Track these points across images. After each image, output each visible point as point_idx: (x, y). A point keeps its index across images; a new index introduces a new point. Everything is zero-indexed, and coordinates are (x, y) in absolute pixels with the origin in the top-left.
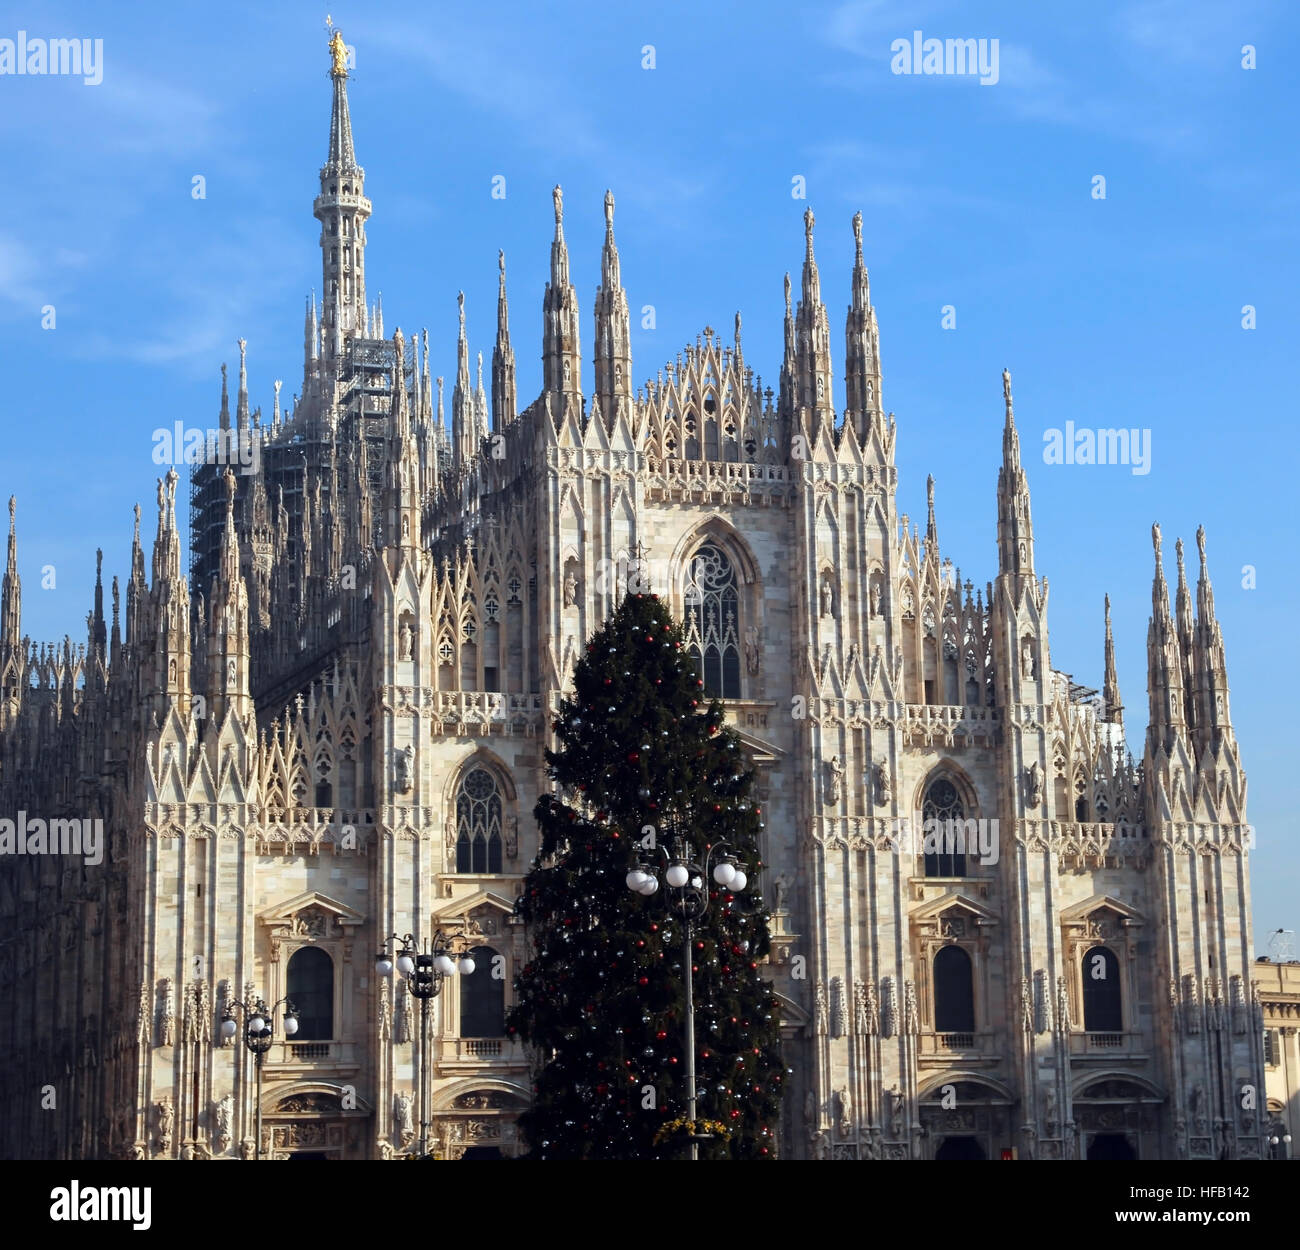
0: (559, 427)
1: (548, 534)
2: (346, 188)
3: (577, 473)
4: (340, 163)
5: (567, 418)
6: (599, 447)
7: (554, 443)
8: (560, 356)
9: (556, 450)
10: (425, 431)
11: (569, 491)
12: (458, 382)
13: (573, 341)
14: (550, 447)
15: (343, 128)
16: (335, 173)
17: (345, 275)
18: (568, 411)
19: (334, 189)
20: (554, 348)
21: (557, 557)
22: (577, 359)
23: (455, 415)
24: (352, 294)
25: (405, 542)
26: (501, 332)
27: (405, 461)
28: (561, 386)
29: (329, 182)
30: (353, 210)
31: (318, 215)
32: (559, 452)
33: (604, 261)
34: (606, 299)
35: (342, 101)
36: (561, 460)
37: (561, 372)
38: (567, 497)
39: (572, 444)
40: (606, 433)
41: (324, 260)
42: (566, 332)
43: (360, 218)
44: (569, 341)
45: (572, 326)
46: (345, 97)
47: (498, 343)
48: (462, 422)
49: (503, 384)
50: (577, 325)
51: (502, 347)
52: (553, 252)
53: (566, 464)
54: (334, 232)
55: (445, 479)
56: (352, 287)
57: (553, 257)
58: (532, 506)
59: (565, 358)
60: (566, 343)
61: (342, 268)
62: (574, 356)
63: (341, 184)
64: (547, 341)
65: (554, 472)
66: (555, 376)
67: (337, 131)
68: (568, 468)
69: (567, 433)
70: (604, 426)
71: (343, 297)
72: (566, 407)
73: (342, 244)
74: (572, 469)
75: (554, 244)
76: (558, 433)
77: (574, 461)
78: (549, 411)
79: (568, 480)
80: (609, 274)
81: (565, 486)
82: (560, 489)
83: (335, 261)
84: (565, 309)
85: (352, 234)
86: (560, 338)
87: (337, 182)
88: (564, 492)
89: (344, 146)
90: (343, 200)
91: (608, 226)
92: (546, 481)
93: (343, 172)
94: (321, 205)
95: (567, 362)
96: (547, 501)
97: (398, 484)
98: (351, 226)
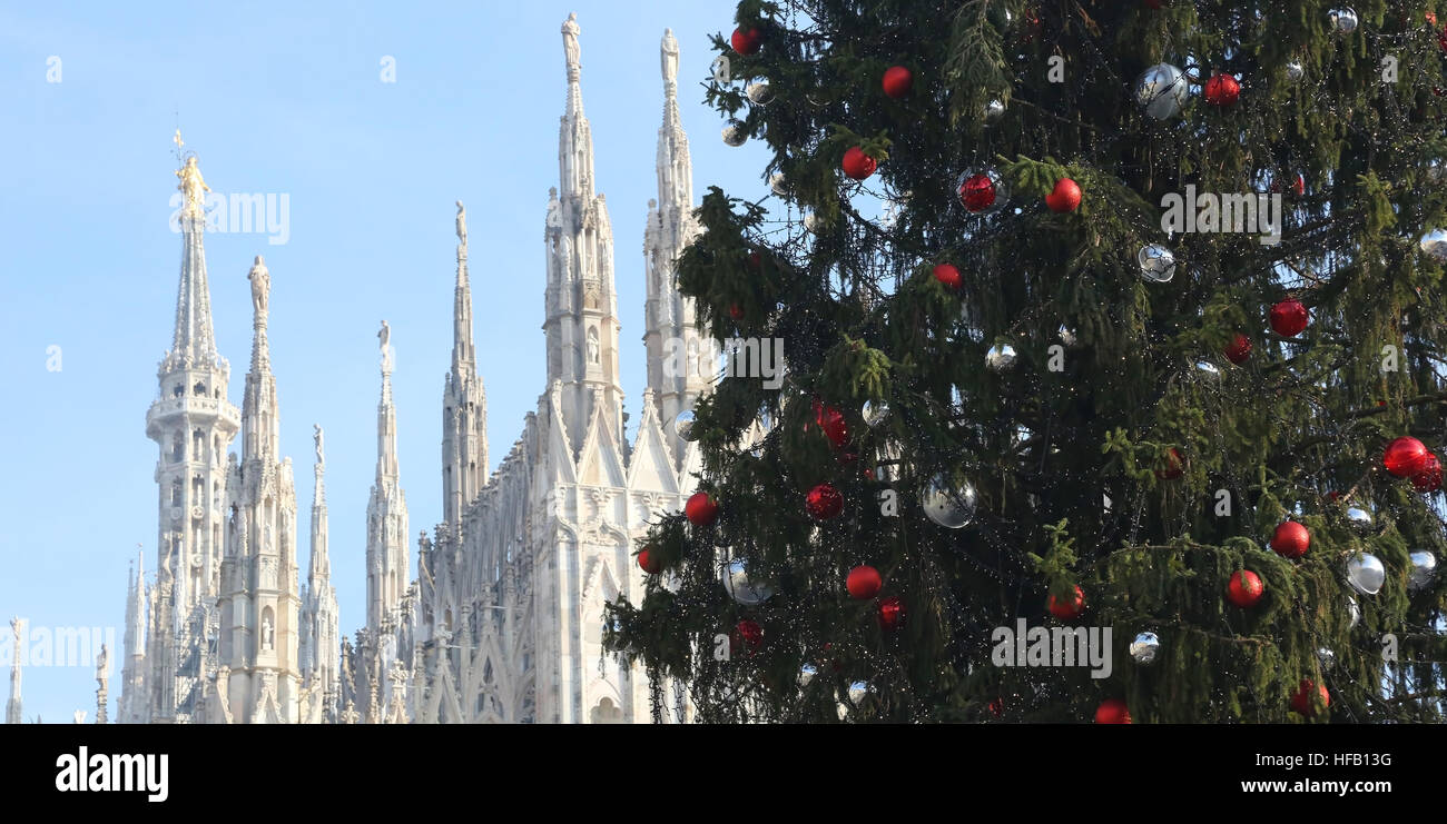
0: (578, 448)
1: (557, 653)
2: (199, 389)
3: (616, 535)
4: (190, 350)
5: (594, 430)
6: (659, 487)
7: (569, 477)
8: (578, 319)
9: (573, 490)
10: (317, 602)
11: (599, 569)
12: (379, 480)
13: (604, 292)
14: (560, 480)
15: (197, 299)
16: (182, 365)
17: (196, 523)
18: (595, 416)
19: (180, 390)
20: (567, 303)
21: (577, 698)
22: (613, 326)
23: (372, 538)
24: (205, 552)
25: (267, 658)
26: (460, 347)
27: (268, 502)
28: (581, 374)
29: (172, 379)
30: (210, 420)
31: (154, 433)
32: (580, 495)
33: (661, 154)
34: (667, 224)
35: (197, 257)
36: (583, 509)
37: (580, 350)
38: (596, 580)
39: (604, 481)
40: (672, 462)
41: (161, 502)
42: (589, 273)
43: (222, 435)
44: (595, 290)
45: (601, 267)
46: (202, 254)
47: (455, 368)
48: (384, 550)
49: (463, 438)
50: (611, 263)
51: (462, 373)
52: (563, 132)
53: (593, 518)
54: (178, 454)
55: (351, 658)
56: (206, 542)
57: (563, 143)
58: (524, 609)
59: (588, 322)
60: (590, 294)
61: (191, 511)
62: (606, 319)
63: (192, 382)
64: (553, 294)
65: (568, 532)
66: (569, 357)
67: (187, 304)
68: (597, 526)
69: (594, 460)
70: (667, 449)
71: (190, 558)
72: (591, 410)
73: (191, 474)
74: (604, 528)
75: (564, 120)
76: (577, 458)
77: (609, 512)
78: (558, 414)
79: (596, 550)
80: (673, 176)
81: (592, 561)
82: (582, 567)
83: (178, 501)
84: (588, 232)
85: (207, 459)
86: (578, 288)
87: (185, 378)
88: (590, 572)
89: (197, 326)
90: (192, 404)
91: (668, 94)
92: (553, 551)
93: (195, 365)
94: (158, 414)
95: (593, 329)
96: (554, 590)
97: (254, 546)
98: (206, 446)
